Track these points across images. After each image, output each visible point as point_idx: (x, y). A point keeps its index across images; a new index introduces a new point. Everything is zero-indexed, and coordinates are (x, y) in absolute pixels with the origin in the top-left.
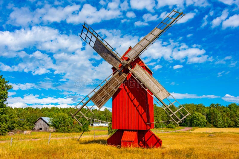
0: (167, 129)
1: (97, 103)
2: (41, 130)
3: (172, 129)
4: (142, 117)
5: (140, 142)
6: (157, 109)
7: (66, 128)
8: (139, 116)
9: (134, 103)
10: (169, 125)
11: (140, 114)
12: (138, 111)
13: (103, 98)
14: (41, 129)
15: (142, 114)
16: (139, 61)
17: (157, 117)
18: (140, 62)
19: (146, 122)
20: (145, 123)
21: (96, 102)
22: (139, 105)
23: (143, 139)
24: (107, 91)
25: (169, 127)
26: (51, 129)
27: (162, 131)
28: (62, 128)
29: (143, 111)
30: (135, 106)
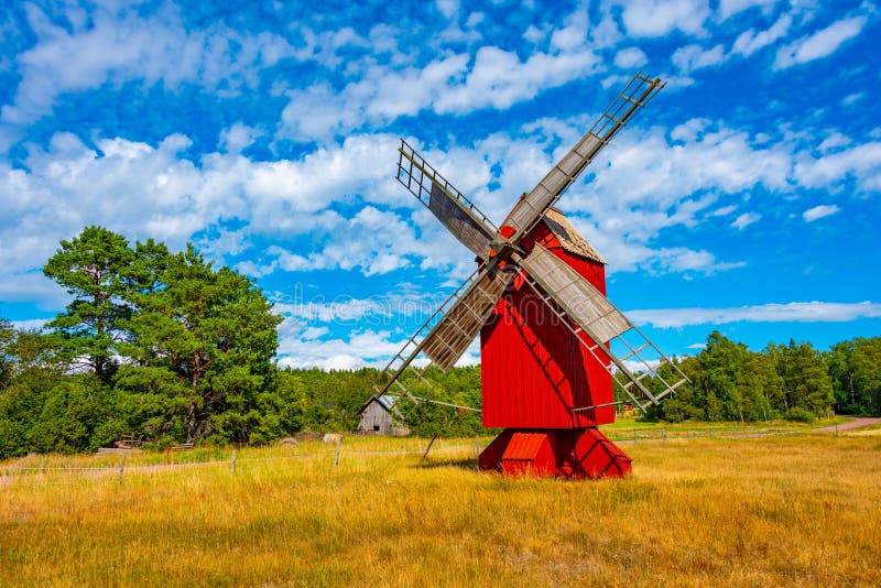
0: (784, 425)
1: (438, 358)
2: (377, 432)
3: (802, 424)
4: (558, 392)
5: (566, 464)
6: (749, 360)
7: (435, 425)
8: (552, 391)
9: (537, 353)
10: (793, 409)
11: (553, 383)
12: (548, 376)
13: (451, 343)
14: (377, 428)
15: (560, 384)
16: (547, 234)
17: (747, 384)
18: (548, 238)
19: (571, 404)
20: (569, 409)
21: (434, 355)
22: (549, 360)
23: (572, 454)
24: (461, 324)
26: (406, 431)
27: (764, 430)
28: (426, 424)
29: (562, 375)
30: (539, 361)
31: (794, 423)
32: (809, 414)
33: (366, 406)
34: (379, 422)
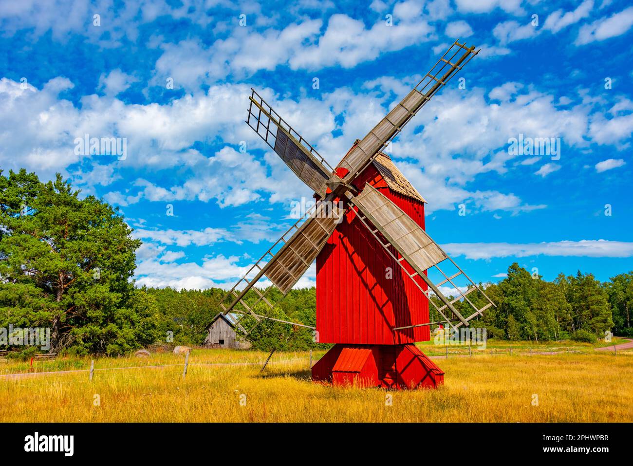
0: (571, 345)
2: (222, 345)
3: (586, 344)
6: (543, 288)
7: (274, 340)
10: (579, 331)
14: (222, 342)
17: (541, 309)
25: (577, 339)
26: (247, 344)
27: (554, 348)
28: (266, 339)
31: (580, 343)
32: (592, 336)
33: (213, 322)
34: (224, 337)
